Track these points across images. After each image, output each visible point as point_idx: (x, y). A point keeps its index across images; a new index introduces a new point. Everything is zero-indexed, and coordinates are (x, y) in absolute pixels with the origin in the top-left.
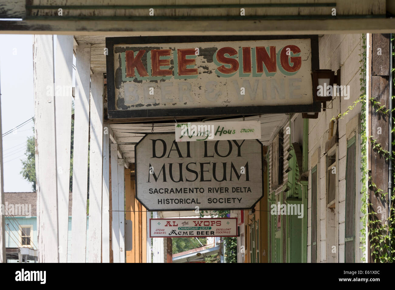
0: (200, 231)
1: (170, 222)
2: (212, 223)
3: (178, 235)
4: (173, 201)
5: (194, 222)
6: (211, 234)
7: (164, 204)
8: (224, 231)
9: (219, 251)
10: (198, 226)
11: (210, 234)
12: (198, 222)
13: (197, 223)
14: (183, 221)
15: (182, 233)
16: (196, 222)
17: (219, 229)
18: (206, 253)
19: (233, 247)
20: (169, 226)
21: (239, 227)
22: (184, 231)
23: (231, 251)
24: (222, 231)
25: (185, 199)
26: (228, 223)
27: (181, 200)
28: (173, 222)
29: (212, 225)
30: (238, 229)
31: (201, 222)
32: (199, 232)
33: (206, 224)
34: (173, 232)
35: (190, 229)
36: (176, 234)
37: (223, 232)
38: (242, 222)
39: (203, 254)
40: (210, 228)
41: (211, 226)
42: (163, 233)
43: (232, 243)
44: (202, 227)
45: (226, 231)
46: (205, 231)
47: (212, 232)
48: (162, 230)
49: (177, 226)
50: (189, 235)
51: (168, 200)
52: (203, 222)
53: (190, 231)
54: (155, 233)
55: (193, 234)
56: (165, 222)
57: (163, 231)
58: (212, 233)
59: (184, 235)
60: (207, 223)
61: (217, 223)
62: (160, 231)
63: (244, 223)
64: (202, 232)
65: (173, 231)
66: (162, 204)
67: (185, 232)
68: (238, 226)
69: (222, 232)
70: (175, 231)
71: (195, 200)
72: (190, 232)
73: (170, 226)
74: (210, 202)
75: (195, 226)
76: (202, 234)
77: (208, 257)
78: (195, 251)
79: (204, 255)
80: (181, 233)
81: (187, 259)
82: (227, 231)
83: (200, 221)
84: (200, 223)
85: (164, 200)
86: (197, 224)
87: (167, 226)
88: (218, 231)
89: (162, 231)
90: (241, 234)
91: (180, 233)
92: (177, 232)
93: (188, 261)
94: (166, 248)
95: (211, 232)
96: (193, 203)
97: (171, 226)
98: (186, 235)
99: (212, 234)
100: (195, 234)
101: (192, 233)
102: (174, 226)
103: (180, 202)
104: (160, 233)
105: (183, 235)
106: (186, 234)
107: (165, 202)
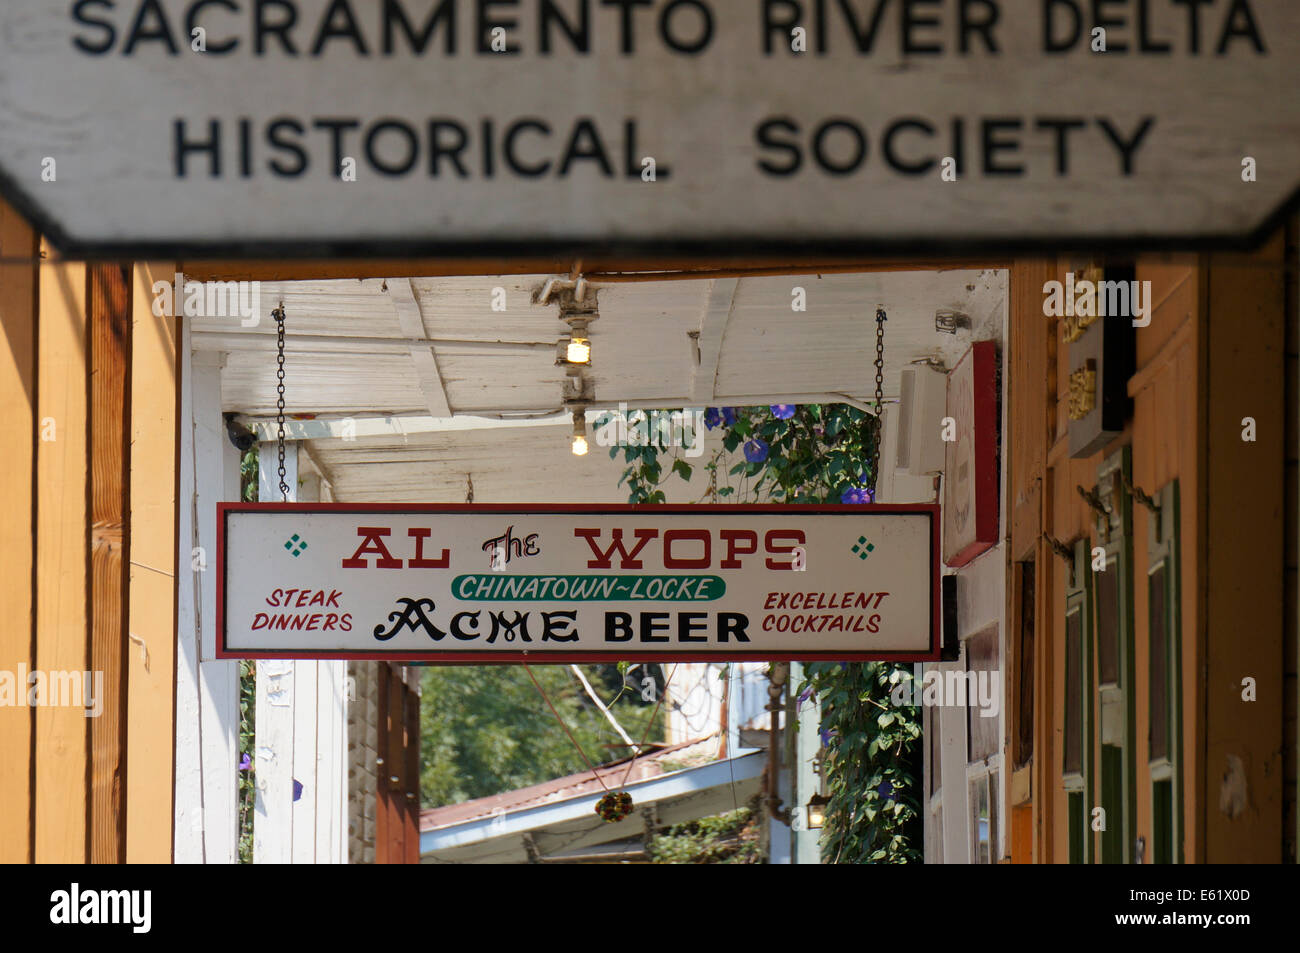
0: (635, 608)
1: (387, 532)
2: (732, 550)
3: (450, 642)
4: (353, 140)
5: (579, 532)
6: (723, 637)
7: (246, 169)
8: (826, 611)
9: (756, 788)
10: (616, 568)
11: (712, 632)
12: (617, 534)
13: (604, 542)
14: (497, 525)
15: (485, 626)
16: (597, 533)
17: (784, 598)
18: (661, 804)
19: (891, 750)
20: (380, 564)
21: (951, 581)
22: (496, 607)
23: (877, 780)
24: (814, 612)
25: (487, 128)
26: (863, 548)
27: (448, 138)
28: (412, 532)
29: (730, 563)
30: (946, 597)
31: (638, 533)
32: (627, 618)
33: (683, 550)
34: (413, 611)
35: (549, 597)
36: (436, 634)
37: (817, 624)
38: (987, 532)
39: (646, 809)
40: (716, 589)
41: (727, 575)
42: (328, 624)
43: (884, 721)
44: (647, 579)
45: (846, 614)
46: (675, 608)
47: (732, 622)
48: (319, 598)
49: (444, 562)
50: (537, 643)
51: (286, 134)
52: (654, 533)
53: (550, 607)
54: (260, 622)
55: (574, 636)
56: (344, 534)
57: (325, 610)
58: (733, 625)
59: (501, 644)
60: (691, 550)
61: (769, 548)
62: (298, 605)
63: (1002, 543)
64: (646, 618)
65: (413, 605)
66: (216, 170)
67: (510, 618)
68: (945, 571)
69: (811, 621)
70: (425, 608)
71: (612, 136)
72: (546, 617)
73: (388, 562)
74: (782, 158)
75: (591, 565)
76: (646, 636)
77: (680, 832)
78: (582, 790)
79: (648, 817)
80: (474, 624)
81: (527, 843)
82: (856, 611)
83: (630, 524)
84: (630, 542)
85: (245, 128)
86: (604, 551)
87: (363, 564)
88: (778, 613)
89: (316, 608)
90: (968, 641)
91: (464, 625)
92: (441, 619)
93: (530, 853)
94: (373, 760)
95: (723, 618)
96: (585, 171)
97: (398, 564)
98: (518, 644)
99: (731, 635)
100: (592, 636)
101: (563, 625)
102: (418, 562)
103: (437, 152)
104: (298, 623)
105: (491, 639)
106: (517, 629)
107: (262, 152)
